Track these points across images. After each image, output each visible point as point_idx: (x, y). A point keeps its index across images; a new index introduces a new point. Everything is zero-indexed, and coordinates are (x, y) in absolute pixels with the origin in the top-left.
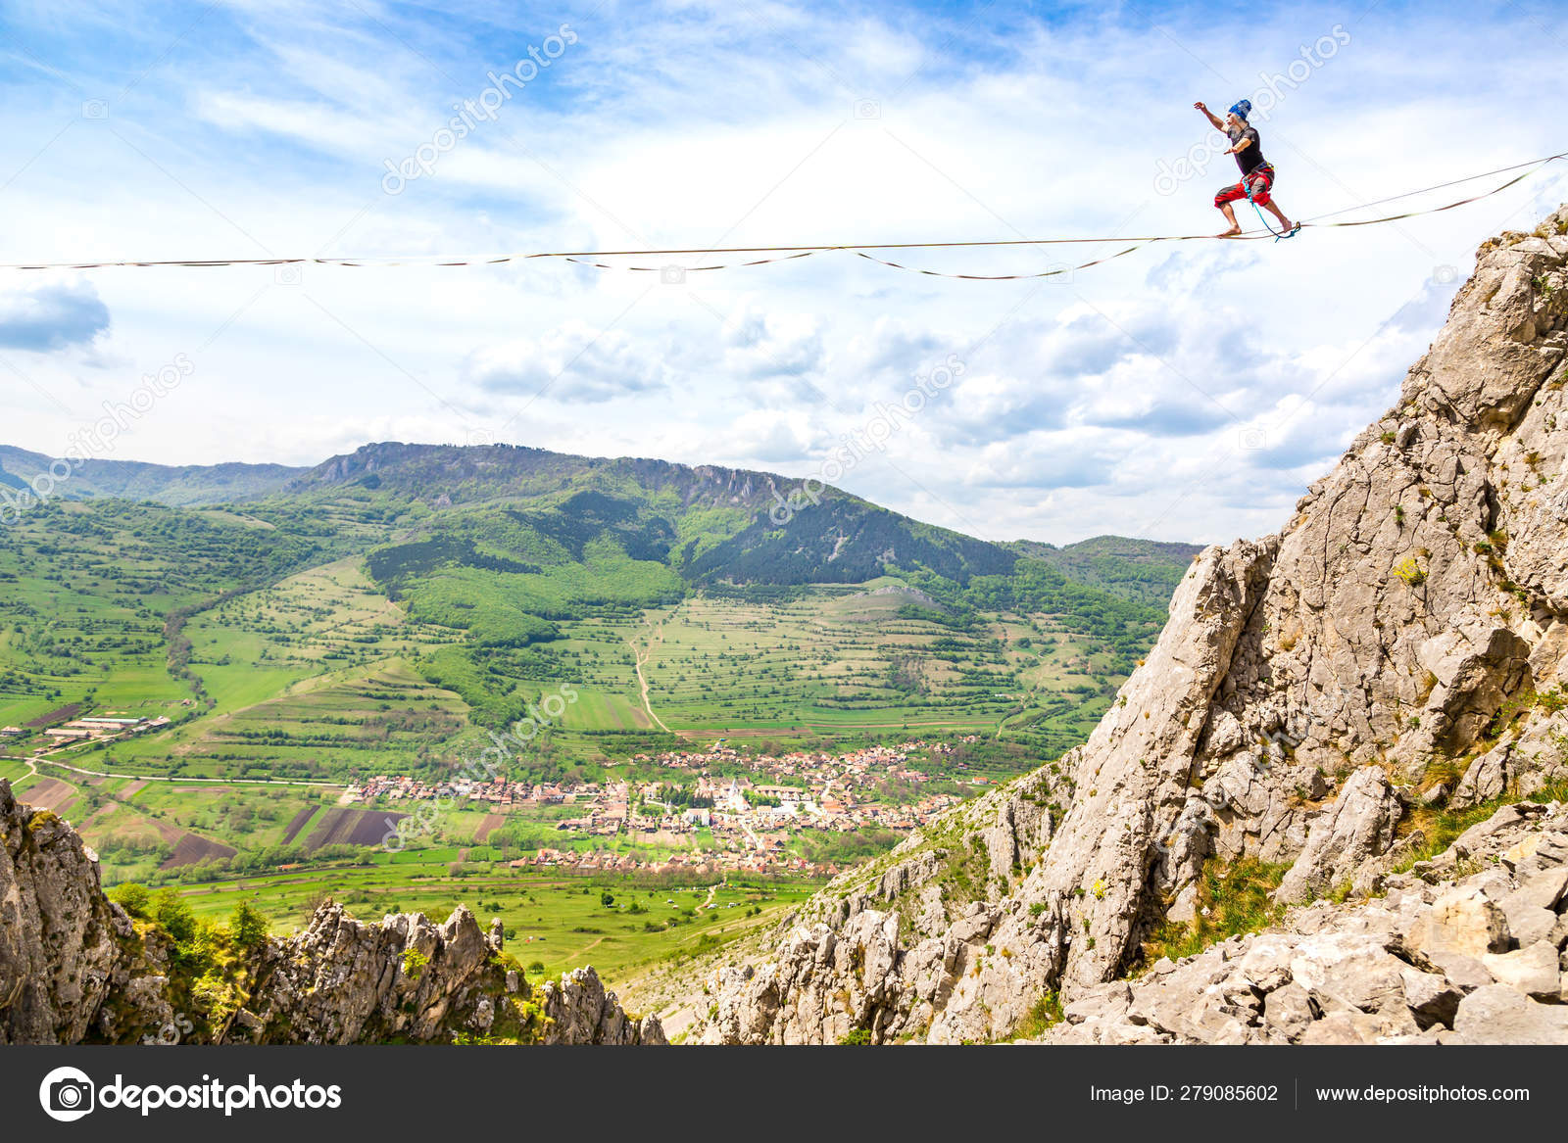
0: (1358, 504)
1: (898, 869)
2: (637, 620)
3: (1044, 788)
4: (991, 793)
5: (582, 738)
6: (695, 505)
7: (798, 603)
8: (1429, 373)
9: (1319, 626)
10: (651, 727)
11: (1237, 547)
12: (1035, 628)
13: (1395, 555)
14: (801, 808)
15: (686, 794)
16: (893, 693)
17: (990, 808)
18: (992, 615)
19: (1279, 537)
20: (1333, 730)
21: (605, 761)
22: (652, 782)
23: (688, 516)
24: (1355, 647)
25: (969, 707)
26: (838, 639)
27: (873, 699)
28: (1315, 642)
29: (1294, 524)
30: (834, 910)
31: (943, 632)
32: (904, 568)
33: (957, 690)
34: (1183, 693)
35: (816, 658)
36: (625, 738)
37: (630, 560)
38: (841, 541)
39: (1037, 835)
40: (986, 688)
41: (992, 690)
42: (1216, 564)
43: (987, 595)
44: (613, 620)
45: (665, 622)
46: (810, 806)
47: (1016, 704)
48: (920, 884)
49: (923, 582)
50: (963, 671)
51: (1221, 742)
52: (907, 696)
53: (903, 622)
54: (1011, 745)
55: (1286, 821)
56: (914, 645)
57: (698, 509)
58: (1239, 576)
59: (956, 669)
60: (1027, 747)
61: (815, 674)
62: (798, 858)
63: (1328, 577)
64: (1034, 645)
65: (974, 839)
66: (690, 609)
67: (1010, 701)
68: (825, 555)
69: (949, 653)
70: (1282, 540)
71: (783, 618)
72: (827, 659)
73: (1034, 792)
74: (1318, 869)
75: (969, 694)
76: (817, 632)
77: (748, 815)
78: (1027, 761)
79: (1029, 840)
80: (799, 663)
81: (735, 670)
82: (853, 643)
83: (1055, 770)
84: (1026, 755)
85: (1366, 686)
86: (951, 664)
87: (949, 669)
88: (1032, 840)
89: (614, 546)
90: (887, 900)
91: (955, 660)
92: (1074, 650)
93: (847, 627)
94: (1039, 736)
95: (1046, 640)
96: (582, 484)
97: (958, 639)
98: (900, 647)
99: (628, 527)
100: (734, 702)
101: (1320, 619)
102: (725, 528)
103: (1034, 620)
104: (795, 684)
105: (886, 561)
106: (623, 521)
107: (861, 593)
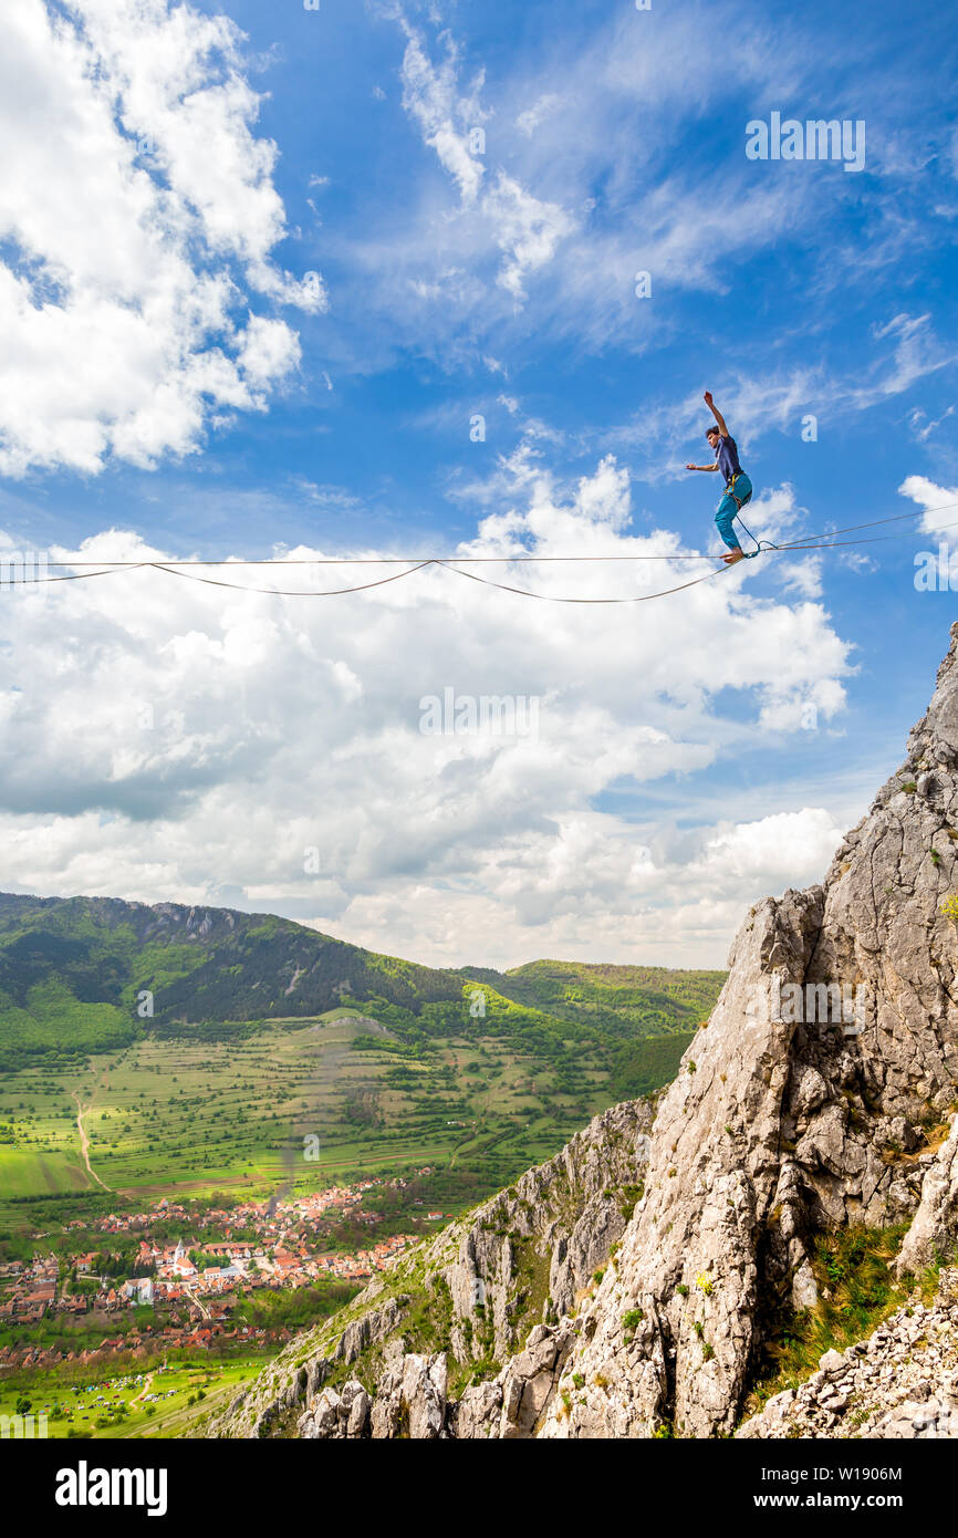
0: (895, 849)
1: (359, 1324)
2: (81, 1068)
3: (504, 1217)
4: (451, 1226)
5: (9, 1208)
6: (151, 943)
7: (254, 1040)
8: (932, 732)
9: (878, 970)
10: (89, 1188)
11: (789, 897)
12: (483, 1052)
13: (938, 895)
14: (253, 1264)
15: (125, 1262)
16: (348, 1128)
17: (450, 1243)
18: (443, 1042)
19: (823, 886)
20: (910, 1076)
21: (36, 1233)
22: (86, 1253)
23: (144, 955)
24: (918, 988)
25: (423, 1137)
26: (293, 1075)
27: (329, 1137)
28: (877, 987)
29: (836, 874)
30: (290, 1382)
31: (397, 1061)
32: (359, 998)
33: (411, 1120)
34: (762, 1048)
35: (271, 1096)
36: (59, 1202)
37: (78, 1003)
38: (298, 974)
39: (498, 1268)
40: (439, 1116)
41: (445, 1117)
42: (773, 913)
43: (438, 1022)
44: (55, 1070)
45: (112, 1067)
46: (263, 1263)
47: (467, 1130)
48: (382, 1338)
49: (378, 1011)
50: (417, 1100)
51: (807, 1097)
52: (363, 1130)
53: (358, 1053)
54: (465, 1174)
55: (886, 1179)
56: (369, 1076)
57: (153, 947)
58: (796, 925)
59: (409, 1099)
60: (480, 1175)
61: (269, 1114)
62: (248, 1326)
63: (880, 920)
64: (483, 1069)
65: (435, 1281)
66: (139, 1052)
67: (462, 1127)
68: (282, 990)
69: (404, 1082)
70: (827, 890)
71: (239, 1056)
72: (282, 1097)
73: (493, 1220)
74: (943, 1226)
75: (424, 1123)
76: (272, 1070)
77: (195, 1279)
78: (480, 1190)
79: (490, 1274)
80: (253, 1103)
81: (186, 1115)
82: (309, 1078)
83: (512, 1194)
84: (479, 1183)
85: (934, 1026)
86: (405, 1094)
87: (403, 1099)
88: (494, 1274)
89: (61, 989)
90: (347, 1362)
91: (407, 1088)
92: (520, 1071)
93: (303, 1062)
94: (490, 1163)
95: (493, 1063)
96: (33, 924)
97: (412, 1068)
98: (355, 1079)
99: (78, 968)
100: (183, 1151)
101: (879, 962)
102: (181, 965)
103: (482, 1045)
104: (249, 1126)
105: (341, 992)
106: (74, 962)
107: (317, 1026)
